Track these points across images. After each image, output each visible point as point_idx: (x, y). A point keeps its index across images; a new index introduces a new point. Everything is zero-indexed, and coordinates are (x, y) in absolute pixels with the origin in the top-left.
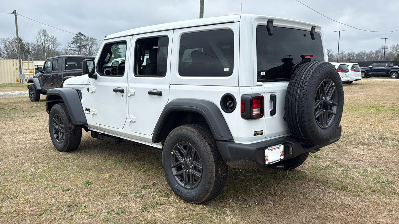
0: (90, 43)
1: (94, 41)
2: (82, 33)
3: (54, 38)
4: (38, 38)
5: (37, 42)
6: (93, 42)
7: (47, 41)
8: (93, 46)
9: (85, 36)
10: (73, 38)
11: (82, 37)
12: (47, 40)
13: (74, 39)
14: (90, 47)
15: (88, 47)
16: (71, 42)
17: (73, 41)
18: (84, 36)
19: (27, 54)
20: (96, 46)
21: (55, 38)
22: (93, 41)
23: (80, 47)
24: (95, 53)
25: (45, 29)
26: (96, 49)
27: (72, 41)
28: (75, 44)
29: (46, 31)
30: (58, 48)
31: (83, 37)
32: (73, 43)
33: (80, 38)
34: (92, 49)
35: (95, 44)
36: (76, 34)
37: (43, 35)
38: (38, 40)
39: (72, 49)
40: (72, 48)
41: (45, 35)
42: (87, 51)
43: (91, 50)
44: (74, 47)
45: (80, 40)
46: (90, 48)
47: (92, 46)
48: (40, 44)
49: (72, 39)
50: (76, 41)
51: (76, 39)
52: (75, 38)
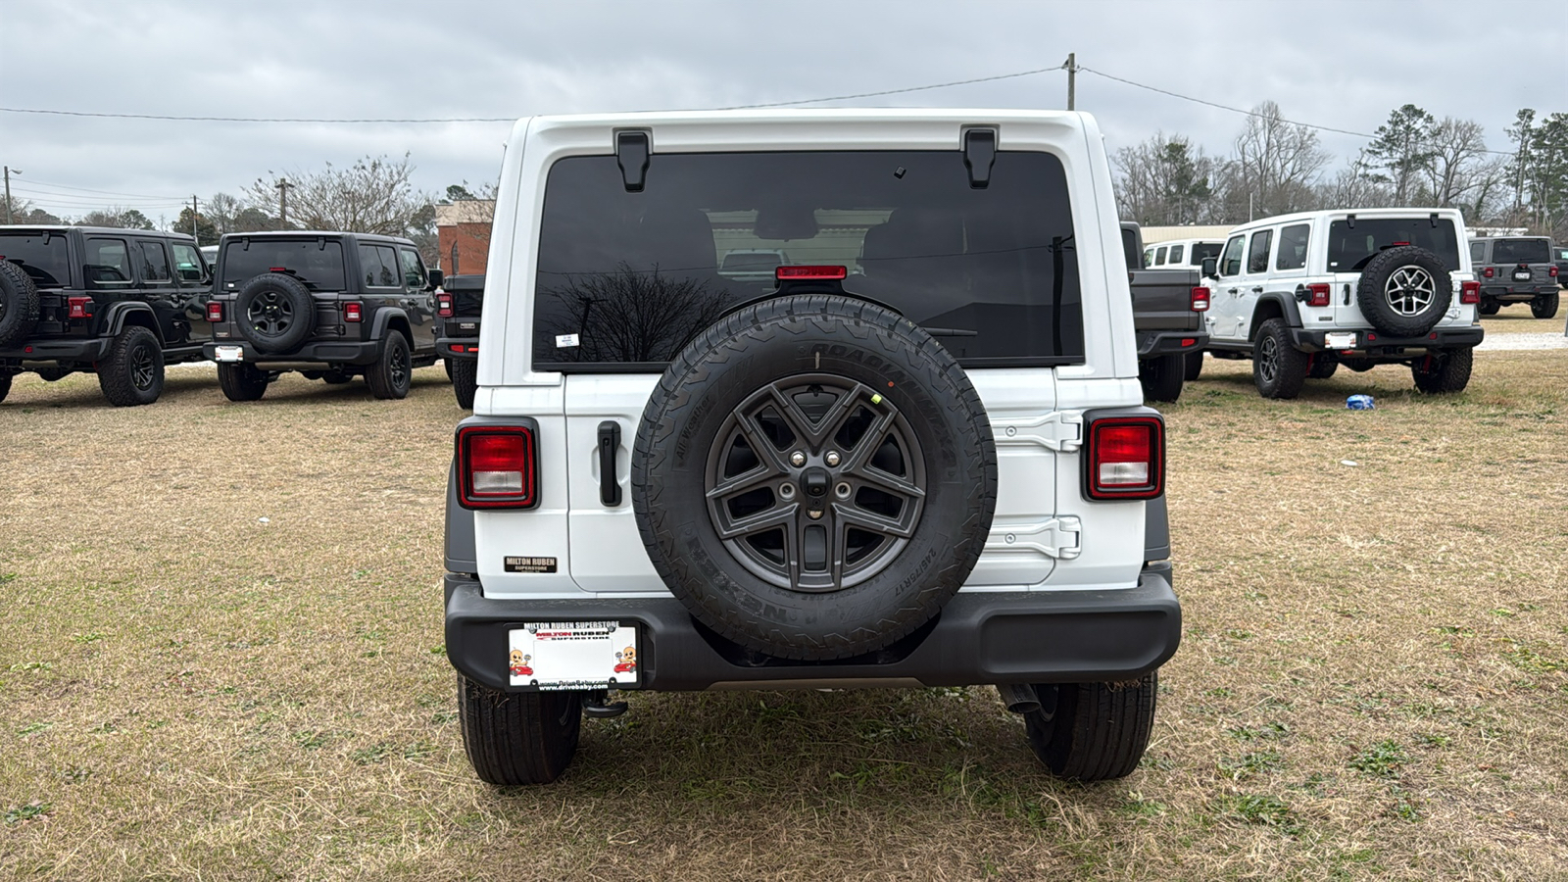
0: (1451, 144)
1: (1471, 135)
2: (1418, 108)
3: (1305, 134)
4: (1245, 138)
5: (1243, 153)
6: (1465, 141)
7: (1279, 149)
8: (1464, 157)
9: (1430, 119)
10: (1377, 130)
11: (1415, 123)
12: (1278, 142)
13: (1383, 135)
14: (1449, 162)
15: (1441, 164)
16: (1370, 144)
17: (1376, 142)
18: (1425, 116)
19: (1196, 201)
20: (1476, 154)
21: (1310, 136)
22: (1465, 136)
23: (1407, 165)
24: (1471, 184)
25: (1275, 103)
26: (1477, 168)
27: (1373, 143)
28: (1385, 154)
29: (1279, 108)
30: (1319, 172)
31: (1419, 123)
32: (1377, 150)
33: (1409, 126)
34: (1461, 167)
35: (1474, 146)
36: (1395, 114)
37: (1267, 125)
38: (1246, 146)
39: (1371, 172)
40: (1369, 171)
41: (1274, 122)
42: (1437, 177)
43: (1453, 175)
44: (1379, 164)
45: (1407, 135)
46: (1451, 165)
47: (1460, 156)
48: (1249, 159)
49: (1376, 133)
50: (1390, 141)
51: (1392, 133)
52: (1389, 127)
